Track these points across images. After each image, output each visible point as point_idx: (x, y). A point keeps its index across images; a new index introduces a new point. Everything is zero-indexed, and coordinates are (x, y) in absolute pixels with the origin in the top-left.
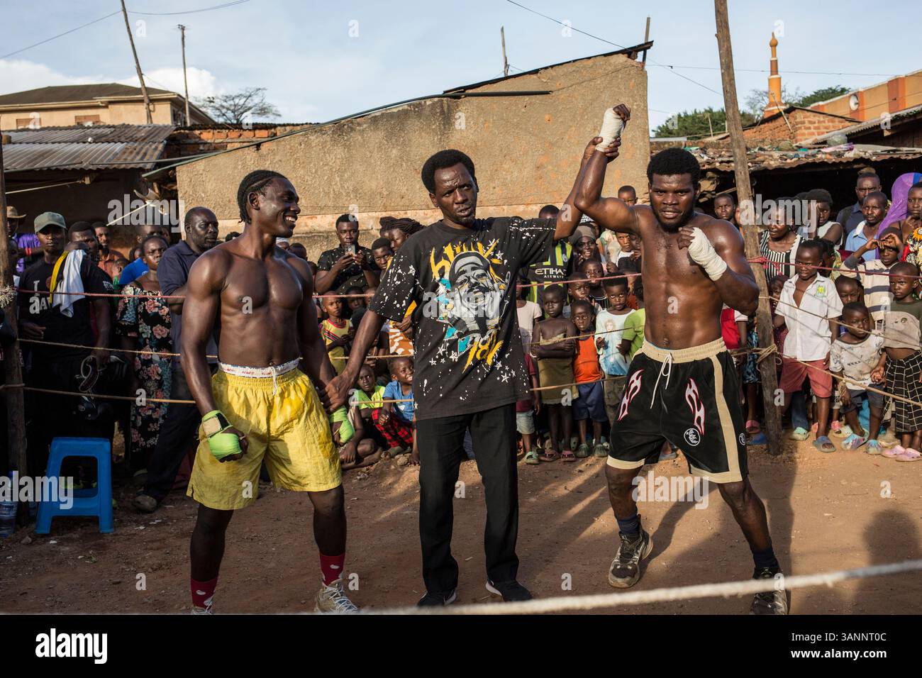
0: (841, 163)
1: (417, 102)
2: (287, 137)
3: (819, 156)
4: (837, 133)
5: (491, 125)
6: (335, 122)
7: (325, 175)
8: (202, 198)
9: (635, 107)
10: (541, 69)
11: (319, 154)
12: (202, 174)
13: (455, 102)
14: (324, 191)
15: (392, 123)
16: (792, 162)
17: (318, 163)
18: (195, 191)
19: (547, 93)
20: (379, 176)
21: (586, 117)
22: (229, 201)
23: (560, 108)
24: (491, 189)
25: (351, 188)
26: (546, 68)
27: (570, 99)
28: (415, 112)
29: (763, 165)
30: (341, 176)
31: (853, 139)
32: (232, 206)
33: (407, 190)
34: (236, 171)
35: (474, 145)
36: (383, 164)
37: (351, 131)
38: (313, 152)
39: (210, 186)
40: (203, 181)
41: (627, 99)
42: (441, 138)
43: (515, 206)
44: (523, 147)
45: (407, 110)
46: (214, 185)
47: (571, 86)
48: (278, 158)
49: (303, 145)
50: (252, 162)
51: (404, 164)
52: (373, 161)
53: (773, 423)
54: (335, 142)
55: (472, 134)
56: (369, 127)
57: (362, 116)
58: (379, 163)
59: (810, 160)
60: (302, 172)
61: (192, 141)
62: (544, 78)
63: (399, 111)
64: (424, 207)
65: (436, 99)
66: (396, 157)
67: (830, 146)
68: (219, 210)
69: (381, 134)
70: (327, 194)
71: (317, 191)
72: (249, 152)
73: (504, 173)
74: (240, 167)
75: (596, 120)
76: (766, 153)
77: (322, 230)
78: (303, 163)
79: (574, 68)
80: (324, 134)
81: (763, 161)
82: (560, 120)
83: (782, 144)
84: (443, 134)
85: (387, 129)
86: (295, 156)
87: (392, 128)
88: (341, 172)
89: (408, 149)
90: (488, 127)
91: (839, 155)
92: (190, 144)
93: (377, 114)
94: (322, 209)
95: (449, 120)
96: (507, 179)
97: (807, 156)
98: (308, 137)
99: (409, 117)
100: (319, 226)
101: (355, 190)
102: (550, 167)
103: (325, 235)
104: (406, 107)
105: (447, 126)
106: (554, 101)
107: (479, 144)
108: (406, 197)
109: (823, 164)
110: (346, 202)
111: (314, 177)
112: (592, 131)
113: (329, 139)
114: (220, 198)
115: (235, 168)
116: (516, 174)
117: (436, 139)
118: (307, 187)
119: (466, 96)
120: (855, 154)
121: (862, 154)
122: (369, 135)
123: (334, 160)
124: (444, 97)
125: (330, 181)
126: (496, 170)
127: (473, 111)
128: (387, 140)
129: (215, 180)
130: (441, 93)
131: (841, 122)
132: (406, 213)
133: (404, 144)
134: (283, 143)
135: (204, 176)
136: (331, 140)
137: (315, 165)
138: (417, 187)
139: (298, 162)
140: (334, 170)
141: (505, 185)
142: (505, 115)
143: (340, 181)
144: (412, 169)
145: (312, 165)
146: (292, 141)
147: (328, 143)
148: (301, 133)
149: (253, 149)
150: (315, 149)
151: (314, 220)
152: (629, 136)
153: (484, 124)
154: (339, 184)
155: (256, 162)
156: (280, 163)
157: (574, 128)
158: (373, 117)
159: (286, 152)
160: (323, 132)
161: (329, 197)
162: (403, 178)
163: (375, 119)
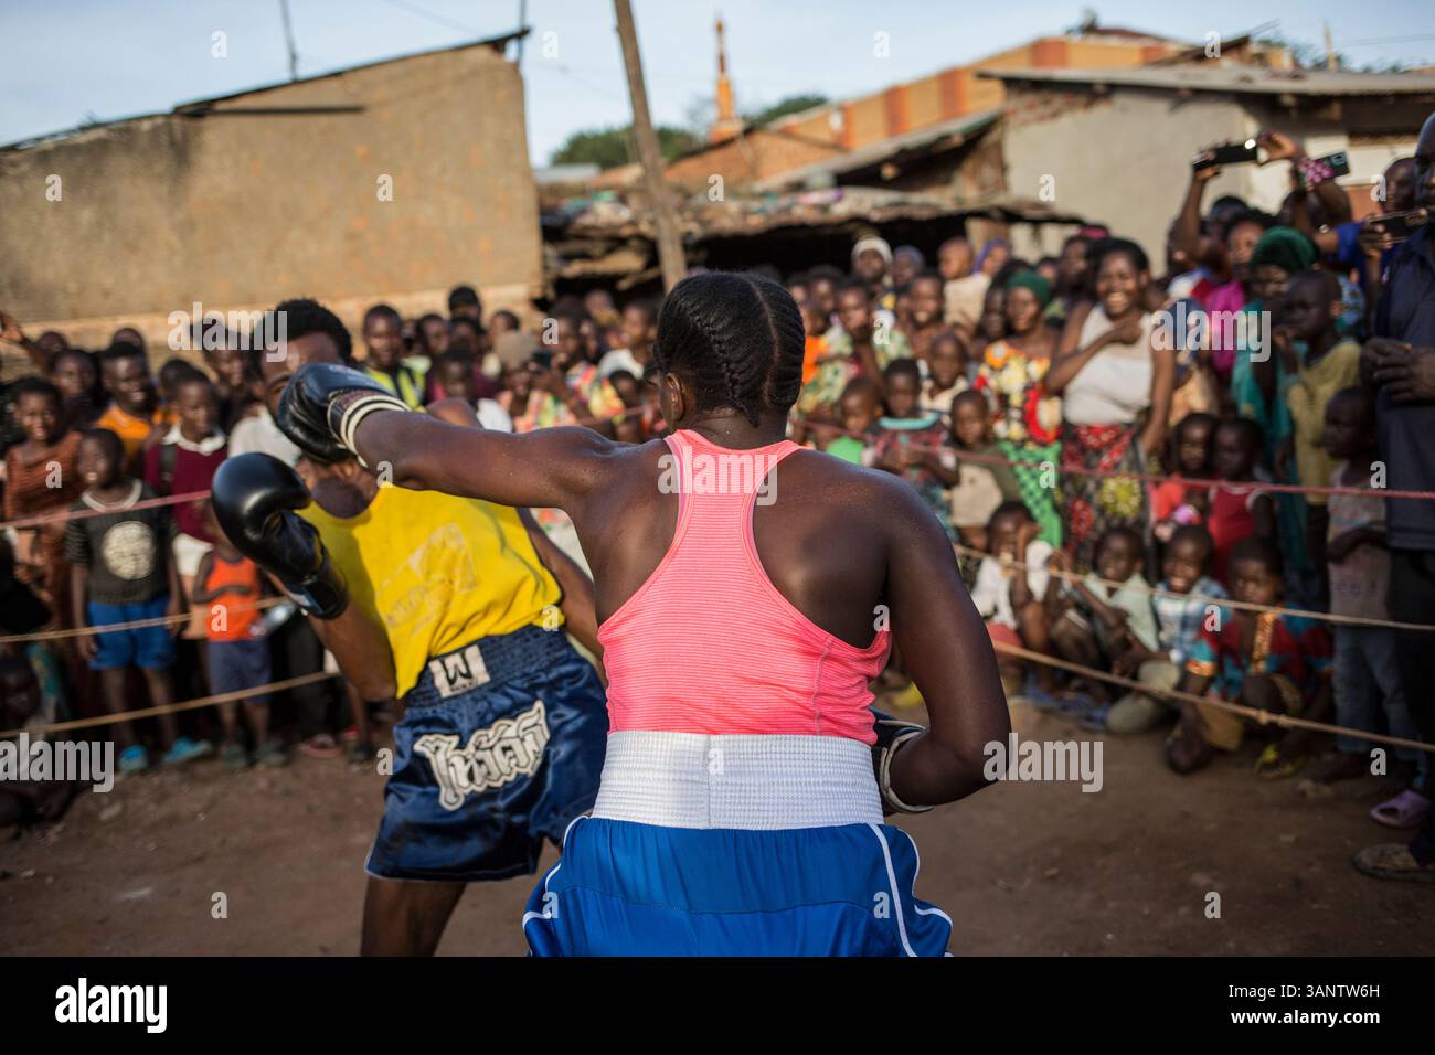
0: (828, 223)
3: (796, 211)
5: (263, 166)
9: (508, 134)
10: (346, 71)
13: (196, 125)
15: (79, 162)
16: (756, 222)
19: (355, 110)
26: (354, 69)
27: (400, 120)
28: (121, 142)
29: (714, 227)
33: (115, 281)
35: (234, 200)
41: (495, 120)
42: (172, 191)
45: (107, 139)
47: (400, 99)
55: (231, 181)
56: (32, 169)
59: (784, 219)
62: (354, 85)
63: (89, 140)
65: (160, 121)
66: (88, 223)
67: (809, 192)
75: (445, 157)
79: (403, 70)
81: (714, 220)
82: (384, 155)
84: (176, 183)
85: (67, 172)
89: (111, 210)
90: (258, 168)
93: (50, 146)
95: (186, 155)
96: (297, 257)
97: (778, 211)
99: (109, 153)
101: (14, 284)
102: (371, 237)
104: (102, 134)
105: (183, 166)
106: (372, 125)
107: (244, 199)
109: (803, 225)
112: (440, 174)
116: (312, 249)
117: (163, 190)
119: (215, 115)
120: (847, 209)
121: (857, 209)
124: (176, 116)
126: (277, 244)
127: (229, 141)
128: (70, 194)
133: (103, 200)
138: (135, 276)
141: (295, 269)
142: (287, 147)
144: (123, 243)
152: (502, 182)
153: (251, 164)
157: (408, 170)
158: (41, 152)
162: (107, 260)
163: (44, 157)
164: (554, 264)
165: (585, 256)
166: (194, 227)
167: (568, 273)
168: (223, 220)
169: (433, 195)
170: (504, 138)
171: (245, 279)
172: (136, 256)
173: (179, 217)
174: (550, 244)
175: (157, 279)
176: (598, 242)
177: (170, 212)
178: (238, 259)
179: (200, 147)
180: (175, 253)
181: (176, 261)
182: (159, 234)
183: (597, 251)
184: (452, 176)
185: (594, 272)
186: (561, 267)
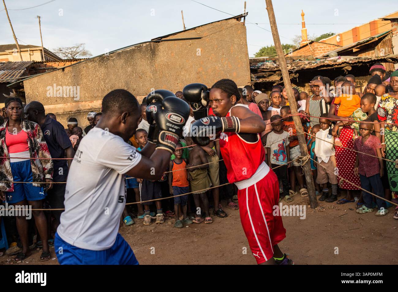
1: (139, 45)
2: (77, 64)
3: (326, 62)
4: (333, 52)
6: (100, 56)
7: (96, 81)
8: (37, 95)
9: (241, 43)
10: (197, 27)
11: (93, 72)
12: (36, 84)
14: (96, 89)
15: (128, 55)
16: (314, 65)
17: (93, 76)
18: (33, 92)
19: (200, 38)
20: (123, 81)
21: (219, 49)
23: (207, 45)
25: (109, 87)
26: (199, 27)
27: (211, 41)
28: (138, 50)
31: (340, 54)
32: (52, 98)
33: (136, 87)
34: (53, 82)
36: (124, 75)
37: (108, 60)
38: (90, 71)
39: (40, 90)
40: (37, 87)
41: (237, 39)
44: (190, 64)
45: (134, 49)
46: (43, 89)
47: (211, 34)
48: (73, 74)
49: (85, 68)
50: (61, 77)
51: (134, 74)
52: (119, 74)
53: (312, 192)
54: (100, 66)
55: (166, 59)
56: (116, 58)
57: (113, 53)
58: (122, 75)
59: (322, 64)
60: (85, 81)
61: (43, 68)
62: (198, 31)
63: (130, 50)
65: (148, 43)
66: (130, 71)
68: (46, 101)
69: (123, 61)
70: (98, 90)
71: (93, 90)
72: (59, 72)
73: (182, 76)
74: (55, 80)
75: (223, 50)
76: (302, 62)
77: (96, 107)
78: (86, 76)
79: (212, 26)
80: (95, 62)
82: (207, 50)
83: (309, 58)
85: (125, 58)
86: (82, 73)
87: (127, 58)
88: (104, 80)
89: (136, 67)
90: (173, 55)
91: (335, 61)
92: (41, 69)
93: (120, 52)
94: (96, 97)
95: (155, 53)
96: (183, 79)
97: (321, 62)
98: (87, 64)
100: (95, 106)
102: (203, 73)
103: (98, 110)
104: (133, 48)
105: (154, 56)
106: (204, 42)
107: (169, 63)
108: (136, 90)
111: (91, 83)
112: (222, 55)
113: (97, 64)
114: (46, 95)
115: (53, 80)
116: (187, 77)
119: (162, 41)
120: (342, 60)
121: (345, 60)
122: (117, 62)
123: (100, 75)
124: (152, 42)
125: (99, 84)
126: (178, 75)
129: (43, 86)
130: (150, 40)
131: (334, 47)
134: (75, 67)
136: (99, 65)
137: (91, 77)
138: (141, 85)
139: (83, 76)
140: (101, 79)
141: (183, 82)
142: (181, 49)
143: (104, 84)
144: (138, 76)
145: (90, 77)
146: (80, 66)
147: (97, 66)
148: (84, 62)
149: (61, 71)
150: (91, 69)
151: (92, 103)
152: (239, 57)
153: (171, 54)
154: (103, 85)
155: (63, 77)
156: (74, 77)
157: (213, 54)
158: (118, 53)
159: (77, 71)
160: (94, 61)
161: (99, 92)
162: (134, 81)
163: (119, 54)
164: (254, 79)
166: (156, 72)
167: (258, 82)
168: (164, 69)
169: (220, 61)
170: (240, 44)
171: (170, 85)
172: (142, 80)
173: (152, 69)
174: (253, 73)
175: (147, 86)
176: (267, 73)
177: (150, 68)
178: (168, 80)
179: (158, 50)
180: (152, 78)
181: (152, 81)
182: (147, 73)
183: (266, 75)
184: (225, 55)
185: (266, 81)
186: (256, 80)
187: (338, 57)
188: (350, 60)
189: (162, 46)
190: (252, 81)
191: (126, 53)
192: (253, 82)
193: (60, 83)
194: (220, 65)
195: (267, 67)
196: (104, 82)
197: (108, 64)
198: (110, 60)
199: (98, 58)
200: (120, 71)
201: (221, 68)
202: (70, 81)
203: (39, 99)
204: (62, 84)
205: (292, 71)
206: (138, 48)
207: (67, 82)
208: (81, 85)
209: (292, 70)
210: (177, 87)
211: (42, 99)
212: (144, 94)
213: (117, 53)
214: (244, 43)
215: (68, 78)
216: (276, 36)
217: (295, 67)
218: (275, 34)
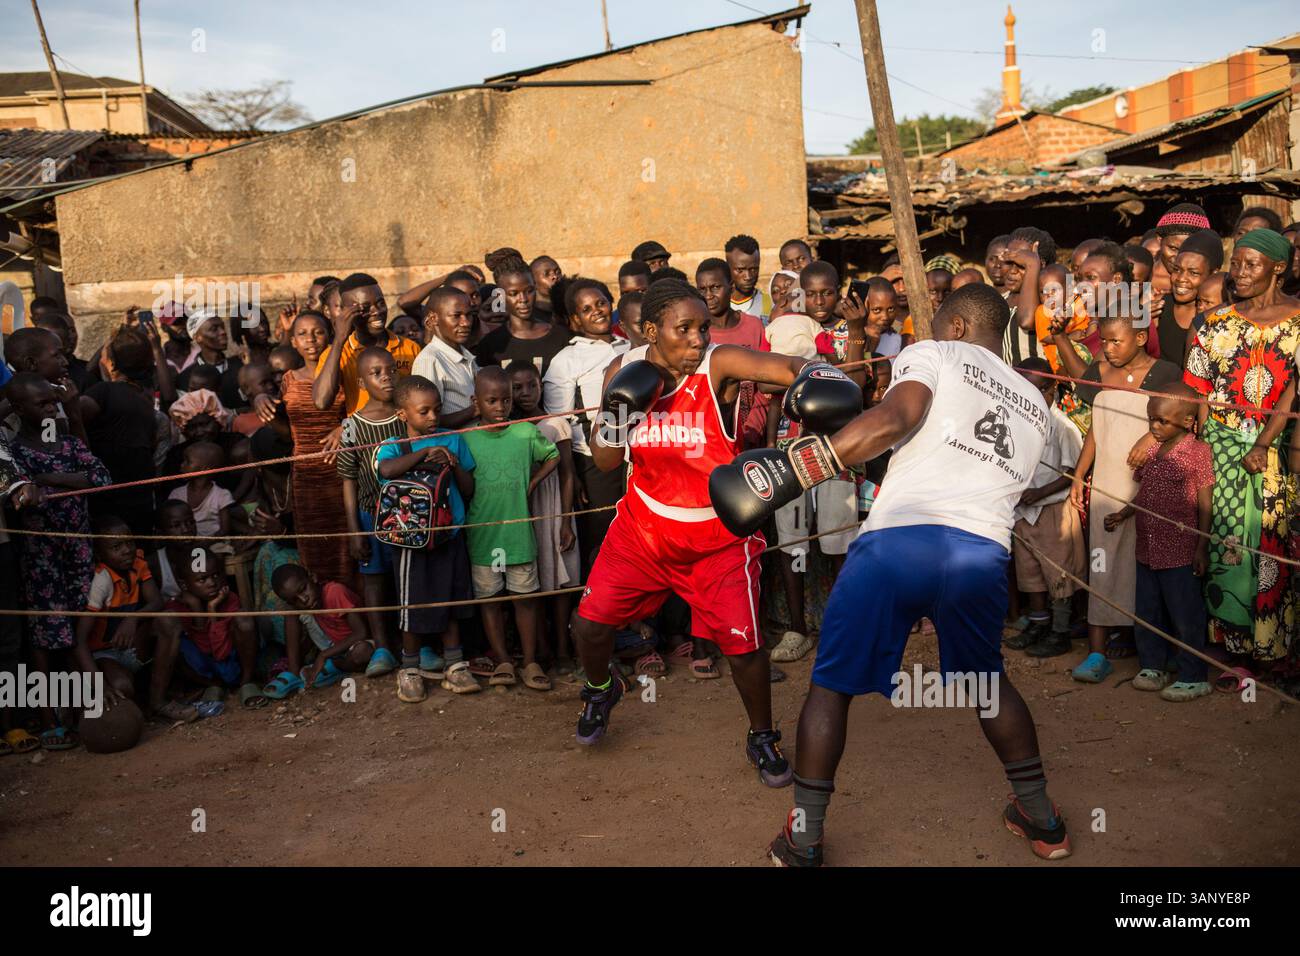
0: (1093, 193)
1: (443, 96)
2: (236, 150)
3: (1063, 183)
4: (1093, 149)
5: (559, 133)
6: (312, 127)
7: (297, 210)
8: (99, 246)
9: (783, 106)
11: (286, 177)
12: (97, 209)
13: (503, 96)
14: (295, 235)
15: (403, 128)
16: (1020, 192)
17: (286, 190)
18: (86, 235)
19: (646, 83)
20: (383, 214)
21: (707, 121)
22: (144, 251)
23: (667, 107)
24: (560, 232)
25: (339, 230)
26: (644, 44)
27: (683, 92)
28: (439, 111)
29: (975, 197)
30: (322, 211)
31: (1115, 158)
32: (148, 259)
33: (427, 233)
34: (153, 203)
35: (532, 163)
36: (389, 194)
37: (338, 141)
38: (276, 175)
39: (111, 228)
40: (100, 220)
41: (770, 93)
42: (480, 153)
43: (598, 258)
44: (609, 166)
45: (427, 108)
46: (118, 225)
47: (684, 72)
48: (220, 182)
49: (261, 163)
50: (179, 190)
51: (422, 192)
52: (372, 188)
54: (311, 158)
55: (530, 146)
56: (366, 134)
58: (382, 191)
59: (1048, 189)
61: (134, 156)
62: (641, 59)
63: (414, 110)
64: (454, 260)
65: (472, 92)
66: (408, 181)
67: (1081, 168)
68: (127, 266)
69: (385, 146)
70: (301, 240)
71: (284, 236)
72: (173, 173)
73: (580, 207)
74: (159, 197)
75: (722, 126)
76: (989, 178)
78: (262, 191)
79: (688, 45)
80: (294, 146)
81: (979, 191)
82: (667, 124)
83: (1013, 165)
84: (483, 146)
85: (394, 138)
86: (248, 180)
87: (402, 137)
88: (323, 207)
89: (428, 170)
90: (554, 135)
91: (1092, 181)
92: (130, 161)
93: (380, 115)
94: (292, 263)
95: (493, 124)
96: (584, 215)
97: (1045, 183)
98: (268, 151)
99: (430, 120)
100: (289, 290)
101: (346, 235)
102: (652, 199)
104: (424, 103)
105: (490, 134)
106: (658, 96)
107: (540, 162)
108: (425, 245)
109: (1066, 195)
110: (332, 253)
111: (280, 214)
112: (717, 143)
113: (302, 154)
114: (128, 246)
115: (152, 198)
116: (599, 209)
117: (472, 153)
118: (268, 228)
119: (519, 86)
120: (1115, 181)
121: (1126, 182)
122: (366, 147)
123: (309, 188)
124: (486, 88)
125: (305, 217)
126: (568, 203)
127: (530, 111)
128: (394, 156)
129: (119, 217)
130: (481, 82)
131: (1101, 134)
132: (426, 270)
133: (422, 163)
134: (229, 159)
135: (101, 211)
136: (306, 156)
137: (280, 194)
138: (444, 228)
139: (253, 190)
140: (311, 202)
141: (582, 226)
142: (580, 117)
143: (321, 219)
144: (435, 200)
145: (275, 194)
146: (243, 157)
147: (302, 160)
148: (257, 144)
149: (180, 169)
150: (279, 168)
151: (281, 280)
152: (774, 151)
153: (548, 131)
154: (319, 224)
155: (186, 190)
156: (224, 191)
157: (688, 138)
158: (372, 119)
159: (233, 173)
160: (293, 142)
161: (303, 244)
162: (421, 214)
163: (376, 123)
164: (818, 229)
165: (853, 222)
166: (496, 187)
167: (832, 236)
168: (521, 181)
169: (710, 162)
170: (779, 108)
171: (538, 234)
172: (446, 211)
173: (483, 178)
174: (815, 209)
175: (463, 232)
176: (863, 209)
177: (477, 174)
178: (533, 216)
179: (505, 115)
180: (479, 209)
181: (480, 216)
182: (465, 192)
183: (862, 216)
184: (727, 143)
185: (857, 235)
186: (826, 232)
187: (1105, 169)
188: (1145, 180)
189: (520, 103)
190: (811, 232)
191: (398, 122)
192: (814, 237)
193: (177, 210)
194: (708, 176)
195: (866, 191)
196: (322, 213)
197: (338, 155)
198: (343, 139)
199: (305, 132)
200: (376, 178)
201: (710, 187)
202: (209, 203)
203: (106, 260)
204: (182, 214)
205: (946, 206)
206: (438, 106)
207: (200, 208)
208: (246, 219)
209: (945, 203)
210: (562, 240)
211: (116, 259)
212: (451, 258)
213: (367, 118)
214: (793, 106)
215: (203, 195)
216: (878, 89)
217: (957, 195)
218: (877, 82)
